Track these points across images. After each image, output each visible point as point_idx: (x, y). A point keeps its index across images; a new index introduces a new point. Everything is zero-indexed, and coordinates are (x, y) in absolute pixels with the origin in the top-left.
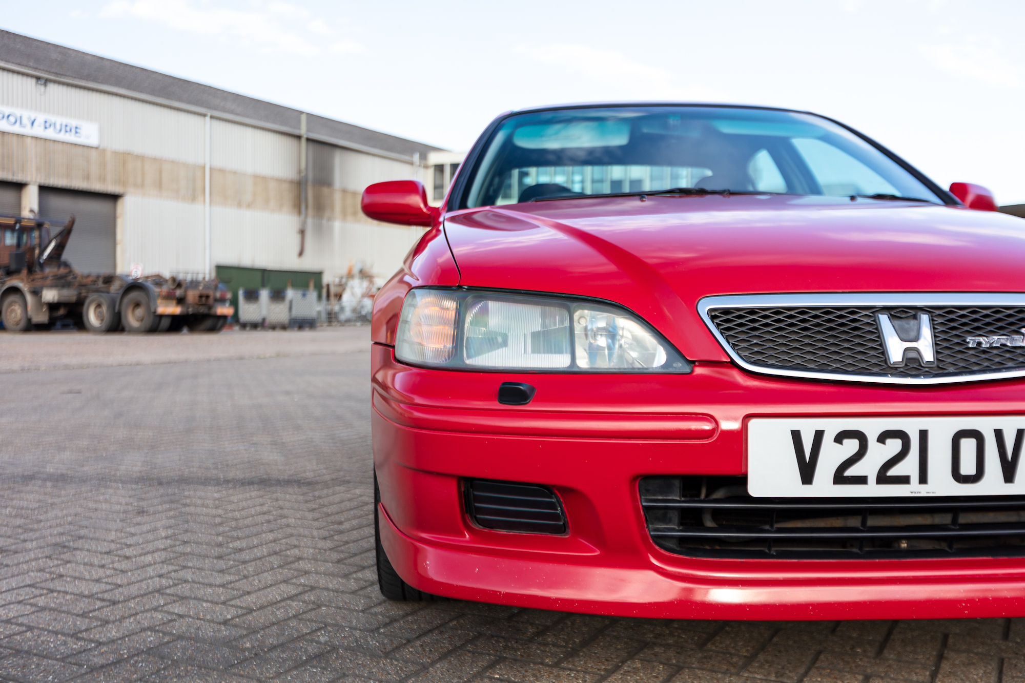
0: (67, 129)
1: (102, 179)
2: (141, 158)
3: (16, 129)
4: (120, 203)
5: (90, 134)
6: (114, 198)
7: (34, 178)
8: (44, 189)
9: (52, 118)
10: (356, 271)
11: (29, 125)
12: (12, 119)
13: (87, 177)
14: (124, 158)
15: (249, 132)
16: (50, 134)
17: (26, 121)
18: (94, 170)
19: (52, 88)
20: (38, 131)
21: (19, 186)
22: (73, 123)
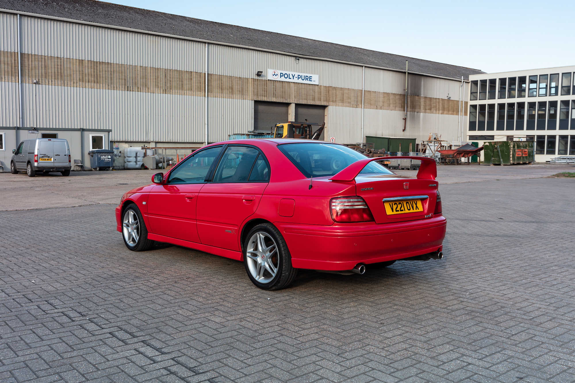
0: (306, 78)
1: (320, 99)
2: (335, 88)
3: (288, 80)
4: (326, 110)
5: (316, 80)
6: (324, 107)
7: (293, 100)
8: (297, 105)
9: (301, 74)
10: (432, 139)
11: (292, 78)
12: (286, 76)
13: (314, 99)
14: (328, 89)
15: (382, 71)
16: (300, 81)
17: (291, 77)
18: (317, 95)
19: (301, 61)
20: (296, 80)
21: (288, 105)
22: (309, 75)
